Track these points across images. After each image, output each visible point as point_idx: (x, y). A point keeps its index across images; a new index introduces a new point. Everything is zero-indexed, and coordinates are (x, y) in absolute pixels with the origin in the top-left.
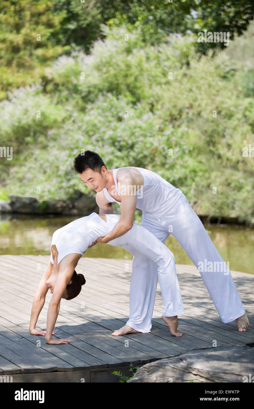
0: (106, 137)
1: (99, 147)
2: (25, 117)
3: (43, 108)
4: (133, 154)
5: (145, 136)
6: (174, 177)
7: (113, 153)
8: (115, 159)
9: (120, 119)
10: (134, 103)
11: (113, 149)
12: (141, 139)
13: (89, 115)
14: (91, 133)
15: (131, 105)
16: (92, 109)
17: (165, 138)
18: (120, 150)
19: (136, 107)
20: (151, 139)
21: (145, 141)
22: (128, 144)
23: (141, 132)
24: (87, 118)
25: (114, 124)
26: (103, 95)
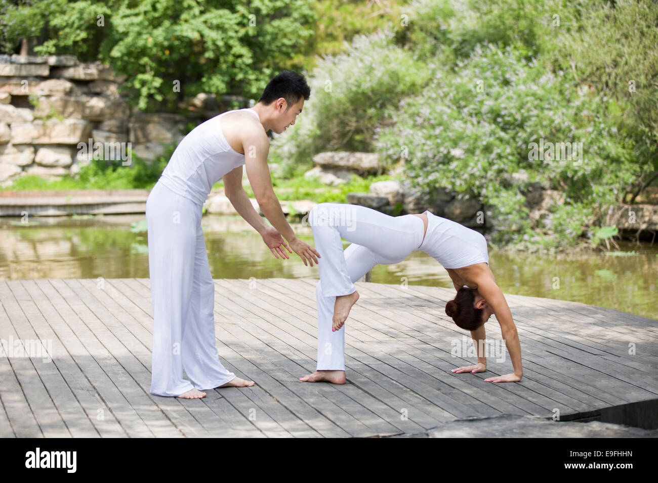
0: (485, 109)
1: (473, 124)
2: (368, 78)
3: (393, 66)
4: (522, 135)
5: (542, 109)
6: (585, 170)
7: (493, 133)
8: (497, 143)
9: (506, 83)
10: (528, 59)
11: (493, 126)
12: (535, 112)
13: (461, 77)
14: (463, 103)
15: (524, 62)
16: (466, 67)
17: (572, 112)
18: (504, 129)
19: (531, 64)
20: (551, 113)
21: (541, 115)
22: (516, 120)
23: (536, 102)
24: (457, 81)
25: (496, 89)
26: (483, 46)
